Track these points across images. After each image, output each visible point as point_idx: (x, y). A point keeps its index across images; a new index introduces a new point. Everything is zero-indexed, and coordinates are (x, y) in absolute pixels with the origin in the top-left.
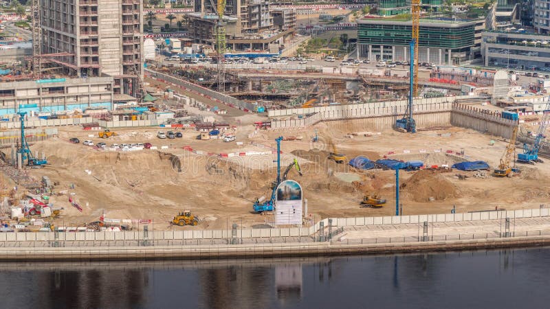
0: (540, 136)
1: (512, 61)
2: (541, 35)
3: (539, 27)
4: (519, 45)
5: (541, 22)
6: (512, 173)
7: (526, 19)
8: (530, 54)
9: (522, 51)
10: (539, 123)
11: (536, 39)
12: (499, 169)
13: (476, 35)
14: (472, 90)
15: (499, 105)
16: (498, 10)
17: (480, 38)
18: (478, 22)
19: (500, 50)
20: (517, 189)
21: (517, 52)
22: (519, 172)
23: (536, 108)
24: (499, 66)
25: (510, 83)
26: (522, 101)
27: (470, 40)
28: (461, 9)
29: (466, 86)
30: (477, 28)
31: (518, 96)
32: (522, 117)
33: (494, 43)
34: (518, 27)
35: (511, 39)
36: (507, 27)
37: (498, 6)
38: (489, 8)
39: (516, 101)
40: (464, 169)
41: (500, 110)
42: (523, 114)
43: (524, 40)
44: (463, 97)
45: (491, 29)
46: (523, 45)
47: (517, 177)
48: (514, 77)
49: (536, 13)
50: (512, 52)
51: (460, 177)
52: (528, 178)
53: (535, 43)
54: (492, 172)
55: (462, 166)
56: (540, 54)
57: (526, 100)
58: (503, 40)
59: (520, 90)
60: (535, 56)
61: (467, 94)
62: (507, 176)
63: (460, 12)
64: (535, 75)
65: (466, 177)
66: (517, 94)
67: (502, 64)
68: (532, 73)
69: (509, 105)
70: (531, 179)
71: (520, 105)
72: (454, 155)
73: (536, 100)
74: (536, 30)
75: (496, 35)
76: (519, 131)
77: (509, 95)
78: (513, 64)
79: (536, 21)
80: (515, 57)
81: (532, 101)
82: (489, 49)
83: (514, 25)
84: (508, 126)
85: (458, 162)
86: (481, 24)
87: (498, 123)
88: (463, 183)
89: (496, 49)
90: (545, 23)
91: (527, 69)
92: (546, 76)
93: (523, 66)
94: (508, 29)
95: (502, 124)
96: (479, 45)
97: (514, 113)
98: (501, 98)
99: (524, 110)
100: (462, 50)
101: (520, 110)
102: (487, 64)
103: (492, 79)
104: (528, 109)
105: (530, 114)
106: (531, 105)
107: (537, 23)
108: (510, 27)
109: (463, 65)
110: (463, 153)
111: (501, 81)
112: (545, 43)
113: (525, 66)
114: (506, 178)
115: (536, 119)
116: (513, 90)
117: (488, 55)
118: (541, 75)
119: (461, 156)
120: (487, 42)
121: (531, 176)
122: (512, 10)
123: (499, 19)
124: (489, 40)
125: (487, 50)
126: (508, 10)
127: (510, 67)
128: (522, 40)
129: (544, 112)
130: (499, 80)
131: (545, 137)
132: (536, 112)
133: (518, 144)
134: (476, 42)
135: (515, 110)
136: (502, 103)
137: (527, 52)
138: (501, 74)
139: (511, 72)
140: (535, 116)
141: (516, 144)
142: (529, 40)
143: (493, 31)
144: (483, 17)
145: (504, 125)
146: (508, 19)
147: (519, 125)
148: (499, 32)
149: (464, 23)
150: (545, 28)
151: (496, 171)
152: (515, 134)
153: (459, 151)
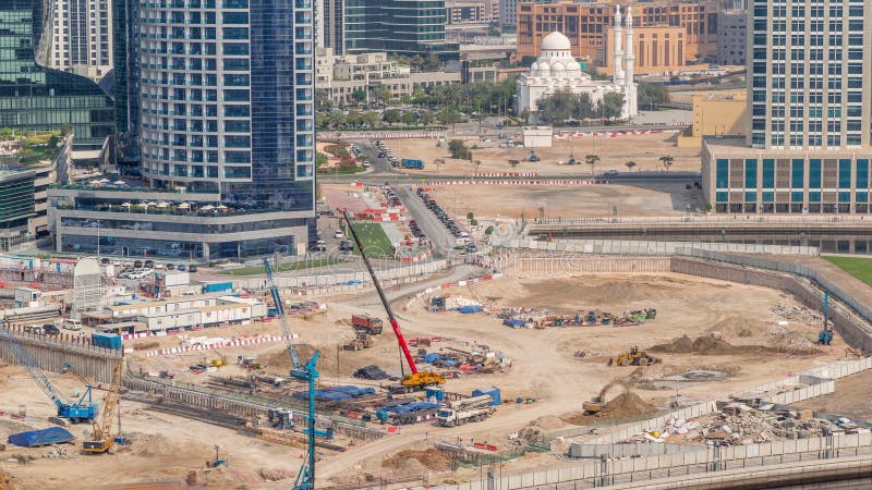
0: (164, 375)
1: (104, 241)
2: (155, 190)
3: (151, 177)
4: (118, 211)
5: (154, 167)
6: (115, 447)
7: (129, 165)
8: (137, 226)
9: (124, 222)
10: (160, 352)
11: (147, 197)
12: (90, 440)
13: (38, 196)
14: (35, 296)
15: (86, 321)
16: (75, 148)
17: (44, 200)
18: (38, 171)
19: (82, 222)
20: (127, 474)
21: (114, 224)
22: (129, 442)
23: (153, 325)
24: (81, 250)
25: (104, 280)
26: (126, 312)
27: (27, 204)
28: (7, 148)
29: (22, 290)
30: (38, 182)
31: (120, 304)
32: (128, 343)
33: (70, 208)
34: (113, 178)
35: (102, 201)
36: (92, 178)
37: (75, 140)
38: (59, 144)
39: (116, 314)
40: (27, 445)
41: (89, 332)
42: (130, 336)
43: (126, 201)
44: (20, 311)
45: (62, 182)
46: (125, 210)
47: (126, 454)
48: (110, 270)
49: (145, 151)
50: (105, 223)
51: (21, 460)
52: (144, 453)
53: (146, 206)
54: (79, 446)
55: (22, 439)
56: (155, 227)
57: (134, 312)
58: (86, 203)
59: (122, 293)
60: (147, 229)
61: (26, 305)
62: (107, 451)
63: (7, 153)
64: (149, 264)
65: (31, 458)
66: (120, 300)
67: (86, 247)
68: (143, 261)
69: (105, 322)
70: (152, 455)
71: (125, 320)
72: (8, 418)
73: (153, 310)
74: (147, 182)
75: (72, 195)
76: (125, 367)
77: (103, 302)
78: (106, 247)
79: (145, 165)
80: (110, 233)
81: (145, 312)
82: (63, 219)
83: (106, 175)
84: (103, 360)
85: (16, 432)
86: (45, 175)
87: (85, 357)
88: (27, 470)
89: (75, 219)
90: (161, 168)
91: (133, 254)
92: (168, 265)
93: (125, 249)
94: (96, 182)
95: (92, 357)
96: (43, 213)
97: (114, 335)
98: (88, 310)
99: (131, 330)
100: (14, 224)
101: (124, 329)
102: (59, 248)
103: (70, 276)
104: (139, 326)
105: (143, 335)
106: (145, 319)
107: (147, 170)
108: (99, 178)
109: (17, 251)
110: (23, 415)
111: (87, 279)
112: (163, 205)
113: (130, 248)
114: (105, 455)
115: (155, 345)
116: (110, 293)
117: (61, 230)
118: (159, 264)
119: (19, 421)
120: (58, 207)
121: (151, 450)
122: (100, 147)
123: (79, 164)
124: (60, 203)
125: (59, 222)
126: (94, 148)
127: (103, 252)
128: (120, 201)
129: (167, 330)
130: (84, 276)
131: (172, 377)
132: (154, 332)
133: (125, 392)
134: (38, 207)
135: (116, 330)
136: (92, 319)
137: (133, 223)
138: (87, 266)
139: (105, 261)
140: (152, 339)
141: (120, 392)
142: (135, 202)
143: (68, 188)
144: (48, 162)
145: (97, 359)
146: (95, 163)
147: (125, 358)
148: (78, 188)
149: (15, 174)
150: (163, 178)
151: (86, 445)
152: (118, 373)
153: (16, 410)
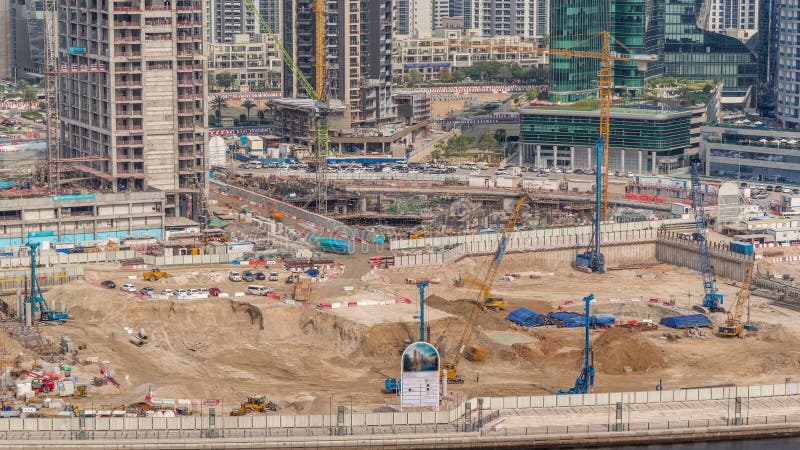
0: (786, 277)
1: (744, 169)
2: (788, 130)
3: (784, 119)
4: (755, 145)
5: (787, 111)
6: (744, 332)
7: (766, 108)
8: (770, 158)
9: (760, 155)
10: (784, 259)
11: (781, 136)
12: (725, 326)
13: (693, 131)
14: (687, 210)
15: (725, 232)
16: (724, 94)
17: (698, 135)
18: (694, 112)
19: (727, 153)
20: (752, 355)
21: (752, 156)
22: (756, 330)
23: (780, 237)
24: (725, 175)
25: (742, 200)
26: (759, 226)
27: (684, 137)
28: (670, 93)
29: (679, 205)
30: (694, 121)
31: (754, 219)
32: (759, 251)
33: (718, 141)
34: (753, 119)
35: (743, 137)
36: (737, 119)
37: (724, 88)
38: (712, 91)
39: (750, 227)
40: (675, 327)
41: (728, 240)
42: (761, 246)
43: (763, 137)
44: (674, 221)
45: (713, 122)
46: (762, 145)
47: (753, 338)
48: (747, 192)
49: (780, 98)
50: (745, 155)
51: (670, 338)
52: (767, 339)
53: (779, 142)
54: (716, 329)
55: (670, 322)
56: (785, 159)
57: (765, 226)
58: (731, 138)
59: (756, 211)
60: (778, 161)
61: (680, 217)
62: (737, 335)
63: (670, 97)
64: (778, 190)
65: (678, 337)
66: (753, 216)
67: (730, 173)
68: (774, 186)
69: (741, 233)
70: (772, 340)
71: (757, 232)
72: (660, 305)
73: (780, 225)
74: (780, 123)
75: (721, 131)
76: (755, 270)
77: (740, 217)
78: (745, 174)
79: (779, 110)
80: (749, 162)
81: (773, 226)
82: (712, 151)
83: (748, 116)
84: (738, 263)
85: (667, 316)
86: (700, 115)
87: (724, 260)
88: (674, 346)
89: (722, 151)
90: (792, 113)
91: (767, 180)
92: (794, 190)
93: (760, 176)
94: (739, 122)
95: (729, 261)
96: (696, 145)
97: (748, 244)
98: (728, 223)
99: (762, 241)
100: (673, 153)
101: (756, 240)
102: (708, 173)
103: (715, 195)
104: (768, 238)
105: (771, 245)
106: (773, 232)
107: (781, 114)
108: (742, 118)
109: (675, 174)
110: (672, 303)
111: (728, 198)
112: (792, 142)
113: (764, 176)
114: (736, 338)
115: (780, 254)
116: (746, 210)
117: (709, 159)
118: (787, 189)
119: (670, 307)
120: (708, 141)
121: (772, 337)
122: (744, 94)
123: (726, 107)
124: (711, 138)
125: (708, 152)
126: (739, 95)
127: (742, 177)
128: (759, 138)
129: (791, 242)
130: (727, 196)
131: (792, 280)
132: (780, 243)
133: (755, 289)
134: (693, 140)
135: (750, 240)
136: (731, 230)
137: (767, 155)
138: (729, 188)
139: (743, 185)
140: (778, 248)
141: (750, 289)
142: (770, 139)
143: (718, 126)
144: (703, 105)
145: (734, 262)
146: (740, 107)
147: (756, 262)
148: (725, 126)
149: (675, 113)
150: (794, 120)
151: (722, 329)
152: (749, 274)
153: (668, 300)
